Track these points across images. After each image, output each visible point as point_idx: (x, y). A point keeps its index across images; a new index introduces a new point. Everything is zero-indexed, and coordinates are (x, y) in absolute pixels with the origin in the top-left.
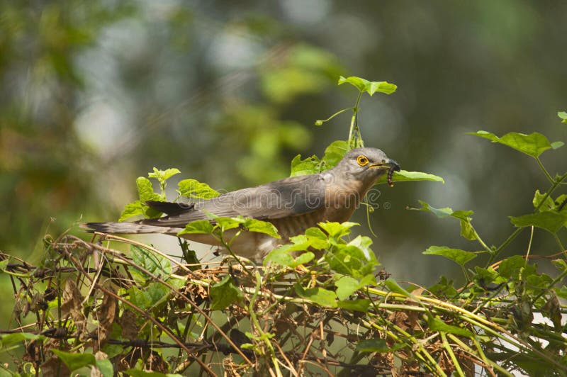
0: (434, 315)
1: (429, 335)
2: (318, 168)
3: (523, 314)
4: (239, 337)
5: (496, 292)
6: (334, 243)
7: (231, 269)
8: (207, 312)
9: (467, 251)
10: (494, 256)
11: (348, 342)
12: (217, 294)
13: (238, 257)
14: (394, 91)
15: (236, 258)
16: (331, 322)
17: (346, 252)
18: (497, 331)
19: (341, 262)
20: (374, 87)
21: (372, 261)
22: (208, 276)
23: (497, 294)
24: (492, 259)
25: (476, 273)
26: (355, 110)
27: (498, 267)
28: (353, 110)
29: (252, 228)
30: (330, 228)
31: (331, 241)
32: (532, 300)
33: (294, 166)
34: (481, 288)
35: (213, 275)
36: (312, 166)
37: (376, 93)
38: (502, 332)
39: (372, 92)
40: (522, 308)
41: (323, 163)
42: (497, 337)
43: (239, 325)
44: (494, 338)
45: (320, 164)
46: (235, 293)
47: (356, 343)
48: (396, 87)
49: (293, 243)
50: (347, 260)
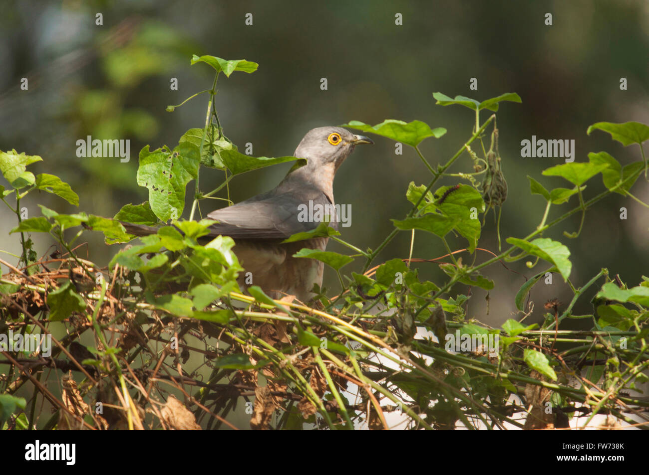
0: (305, 326)
1: (300, 350)
2: (170, 160)
3: (404, 327)
4: (80, 351)
5: (375, 301)
6: (191, 245)
7: (71, 274)
8: (43, 323)
9: (343, 254)
10: (370, 260)
11: (206, 360)
12: (55, 302)
13: (80, 260)
14: (256, 69)
15: (77, 261)
16: (187, 336)
17: (205, 254)
18: (377, 345)
19: (198, 266)
20: (230, 67)
21: (234, 265)
22: (44, 280)
23: (377, 303)
24: (368, 264)
25: (352, 279)
26: (212, 92)
27: (375, 273)
28: (210, 93)
29: (97, 226)
30: (186, 227)
31: (188, 243)
32: (415, 312)
33: (142, 159)
34: (358, 296)
35: (51, 280)
36: (163, 157)
37: (235, 73)
38: (382, 347)
39: (228, 72)
40: (404, 321)
41: (176, 154)
42: (376, 353)
43: (81, 339)
44: (373, 354)
45: (172, 156)
46: (76, 301)
47: (215, 360)
48: (257, 65)
49: (143, 244)
50: (205, 264)
